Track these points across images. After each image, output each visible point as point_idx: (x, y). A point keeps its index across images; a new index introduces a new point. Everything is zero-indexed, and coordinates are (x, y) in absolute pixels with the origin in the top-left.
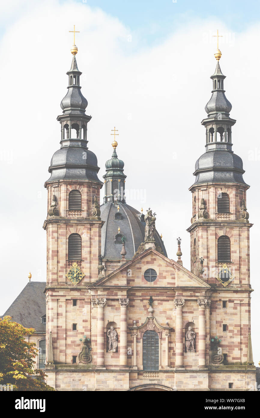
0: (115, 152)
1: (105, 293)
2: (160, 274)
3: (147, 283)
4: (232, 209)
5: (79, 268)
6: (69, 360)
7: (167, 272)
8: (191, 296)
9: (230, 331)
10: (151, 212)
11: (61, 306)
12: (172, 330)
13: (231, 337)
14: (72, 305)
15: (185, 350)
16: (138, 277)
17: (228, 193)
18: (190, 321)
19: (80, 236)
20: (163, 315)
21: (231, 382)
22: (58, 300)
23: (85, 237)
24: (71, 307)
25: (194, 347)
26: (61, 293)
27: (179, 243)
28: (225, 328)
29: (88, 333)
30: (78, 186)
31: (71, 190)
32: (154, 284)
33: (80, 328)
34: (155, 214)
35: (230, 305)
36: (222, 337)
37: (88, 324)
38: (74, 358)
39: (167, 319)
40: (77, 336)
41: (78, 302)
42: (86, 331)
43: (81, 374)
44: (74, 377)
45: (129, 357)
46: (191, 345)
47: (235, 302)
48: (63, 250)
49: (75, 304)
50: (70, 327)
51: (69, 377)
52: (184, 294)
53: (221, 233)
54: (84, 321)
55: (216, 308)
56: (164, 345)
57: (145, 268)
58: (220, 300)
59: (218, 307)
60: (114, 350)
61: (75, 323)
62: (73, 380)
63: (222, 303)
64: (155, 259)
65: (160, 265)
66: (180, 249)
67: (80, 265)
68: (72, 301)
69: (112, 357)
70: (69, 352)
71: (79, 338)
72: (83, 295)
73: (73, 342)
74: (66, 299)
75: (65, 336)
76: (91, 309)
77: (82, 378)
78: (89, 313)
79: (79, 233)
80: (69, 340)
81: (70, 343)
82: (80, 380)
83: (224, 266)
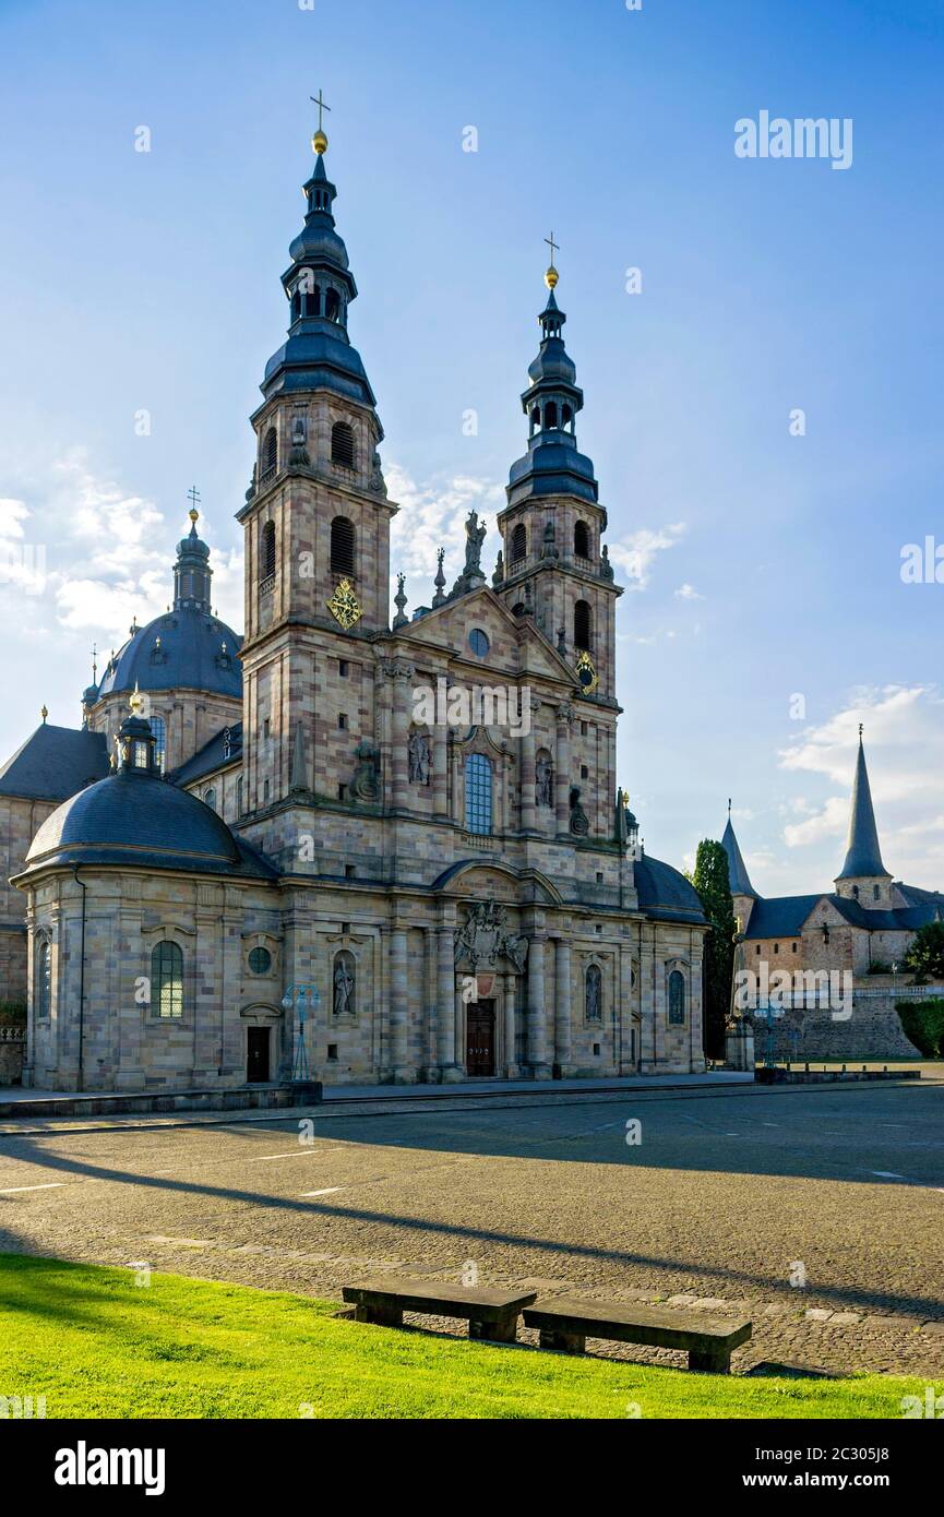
2: (494, 641)
3: (473, 657)
5: (352, 592)
6: (333, 791)
7: (505, 642)
8: (548, 697)
9: (591, 780)
11: (319, 670)
13: (593, 791)
16: (459, 641)
17: (588, 523)
18: (545, 745)
21: (600, 871)
22: (311, 653)
23: (362, 531)
24: (338, 674)
25: (548, 797)
26: (318, 640)
28: (584, 771)
29: (370, 739)
31: (336, 420)
32: (486, 662)
33: (353, 725)
34: (483, 523)
36: (580, 786)
37: (367, 719)
38: (342, 788)
40: (347, 742)
41: (350, 668)
46: (544, 792)
49: (343, 670)
50: (335, 719)
51: (340, 826)
52: (539, 689)
53: (579, 595)
54: (361, 712)
55: (572, 732)
57: (470, 625)
58: (579, 717)
59: (575, 730)
60: (425, 782)
61: (344, 712)
62: (348, 833)
63: (580, 724)
64: (486, 613)
65: (493, 627)
67: (355, 590)
68: (338, 662)
69: (420, 795)
70: (332, 772)
71: (350, 747)
72: (360, 654)
73: (341, 753)
74: (328, 657)
75: (325, 738)
76: (378, 687)
77: (365, 833)
78: (371, 698)
79: (353, 520)
80: (333, 748)
81: (334, 754)
82: (361, 836)
83: (585, 657)
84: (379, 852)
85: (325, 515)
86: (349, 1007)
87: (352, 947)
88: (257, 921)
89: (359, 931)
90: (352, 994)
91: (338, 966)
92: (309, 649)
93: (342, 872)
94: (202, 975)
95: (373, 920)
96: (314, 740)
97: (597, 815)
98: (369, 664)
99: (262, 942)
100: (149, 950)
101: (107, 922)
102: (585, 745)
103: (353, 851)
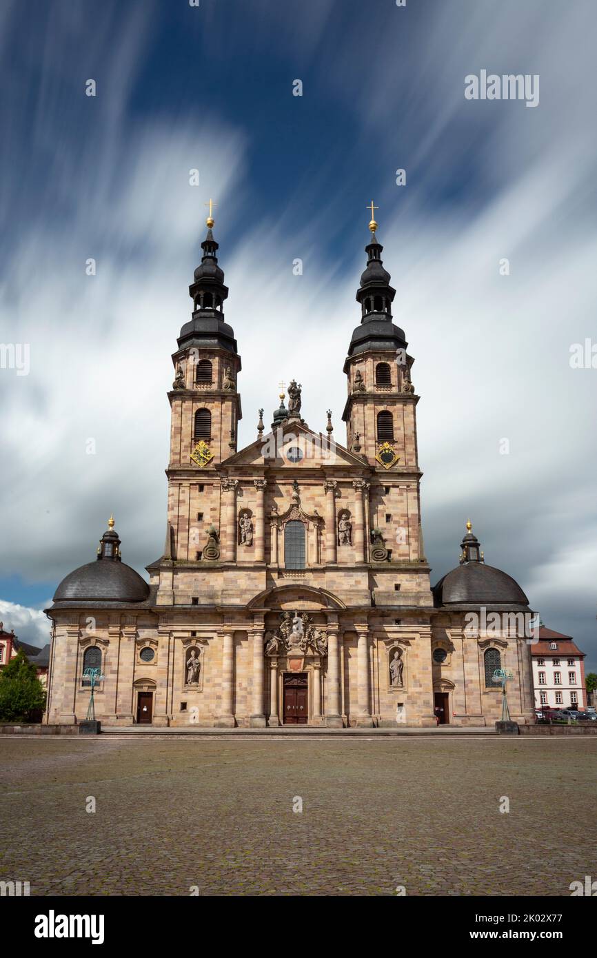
0: (282, 403)
1: (238, 473)
3: (290, 465)
4: (394, 380)
5: (207, 446)
6: (193, 556)
8: (345, 477)
9: (396, 522)
10: (296, 383)
11: (183, 492)
12: (320, 520)
14: (197, 491)
15: (337, 543)
17: (389, 363)
18: (345, 507)
19: (209, 411)
20: (311, 502)
21: (398, 583)
22: (180, 484)
24: (195, 492)
25: (348, 539)
27: (329, 416)
29: (218, 524)
30: (208, 356)
31: (199, 360)
32: (299, 465)
33: (207, 518)
34: (300, 386)
35: (394, 490)
36: (385, 529)
37: (216, 513)
38: (199, 554)
39: (316, 506)
40: (203, 527)
41: (205, 487)
42: (214, 521)
43: (205, 573)
44: (198, 576)
45: (267, 550)
46: (345, 537)
47: (400, 487)
48: (189, 426)
49: (201, 489)
50: (194, 516)
51: (190, 577)
52: (337, 474)
53: (381, 408)
54: (212, 509)
55: (377, 494)
56: (311, 538)
59: (379, 493)
60: (248, 543)
61: (201, 511)
62: (196, 580)
66: (330, 423)
67: (209, 444)
68: (198, 486)
70: (193, 547)
71: (205, 530)
72: (211, 479)
73: (198, 534)
74: (191, 484)
75: (188, 527)
76: (221, 494)
77: (208, 579)
78: (218, 501)
79: (209, 409)
82: (204, 580)
83: (386, 445)
84: (216, 588)
85: (190, 411)
86: (196, 679)
88: (146, 633)
89: (203, 635)
90: (199, 671)
91: (189, 655)
94: (111, 664)
95: (211, 628)
99: (148, 644)
100: (82, 652)
102: (389, 500)
103: (199, 589)
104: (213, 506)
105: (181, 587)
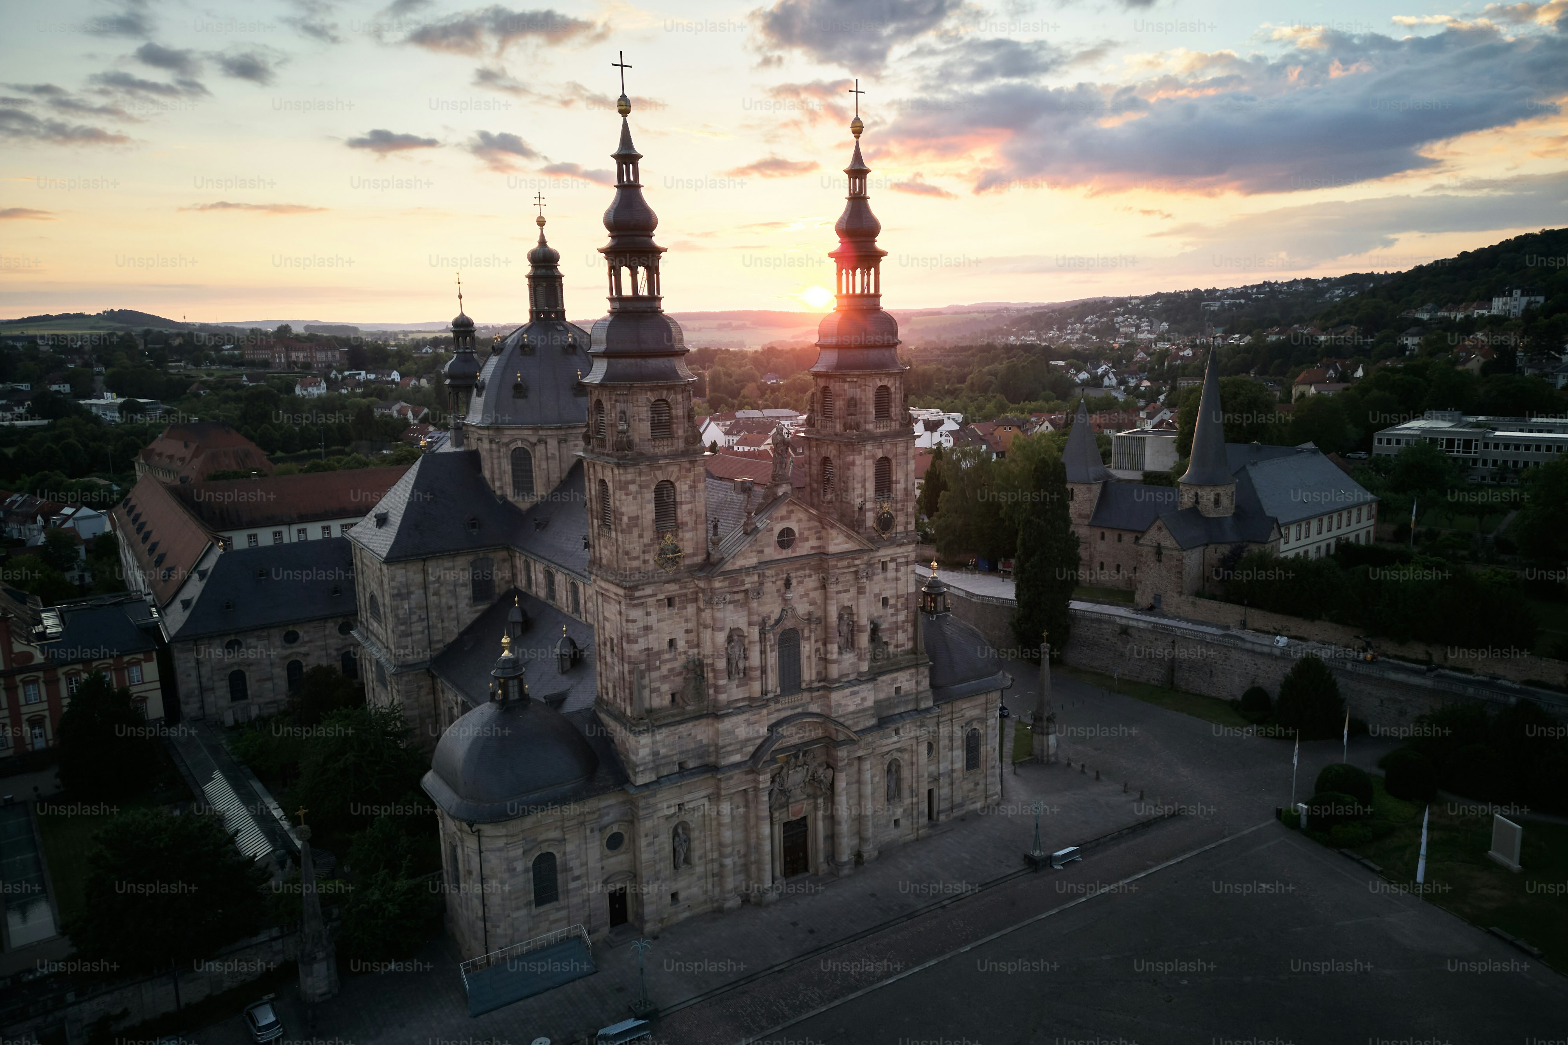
1: (726, 583)
2: (800, 534)
3: (782, 553)
5: (675, 541)
6: (666, 702)
7: (810, 529)
8: (849, 567)
9: (892, 606)
10: (782, 429)
11: (649, 614)
13: (892, 615)
14: (666, 609)
16: (769, 545)
17: (889, 385)
19: (673, 485)
20: (805, 599)
21: (899, 685)
22: (643, 603)
23: (682, 487)
24: (667, 611)
25: (850, 644)
26: (649, 591)
28: (885, 602)
29: (697, 652)
30: (665, 392)
31: (653, 400)
32: (792, 552)
33: (681, 644)
35: (891, 566)
36: (881, 616)
37: (692, 636)
38: (674, 697)
39: (811, 605)
40: (676, 659)
41: (676, 602)
42: (690, 647)
43: (690, 725)
44: (681, 732)
46: (847, 642)
47: (899, 560)
48: (648, 514)
49: (671, 606)
50: (666, 646)
51: (672, 734)
52: (840, 564)
53: (880, 454)
54: (686, 631)
55: (875, 574)
56: (806, 648)
57: (778, 528)
58: (879, 561)
59: (876, 572)
60: (742, 675)
61: (673, 637)
62: (679, 737)
63: (880, 565)
64: (792, 511)
65: (800, 521)
67: (677, 536)
68: (666, 601)
69: (737, 687)
70: (665, 688)
71: (678, 664)
72: (685, 588)
73: (671, 670)
74: (658, 601)
75: (658, 663)
76: (699, 610)
77: (693, 732)
78: (694, 618)
79: (672, 480)
80: (665, 670)
81: (666, 673)
82: (690, 735)
83: (886, 506)
84: (705, 741)
85: (648, 487)
86: (687, 861)
87: (687, 818)
88: (611, 815)
89: (691, 805)
90: (689, 849)
91: (675, 834)
92: (642, 601)
93: (676, 768)
94: (571, 869)
95: (704, 793)
96: (649, 669)
97: (897, 633)
98: (692, 593)
99: (615, 829)
100: (530, 864)
101: (498, 854)
102: (886, 579)
103: (684, 749)
104: (690, 626)
105: (663, 751)
